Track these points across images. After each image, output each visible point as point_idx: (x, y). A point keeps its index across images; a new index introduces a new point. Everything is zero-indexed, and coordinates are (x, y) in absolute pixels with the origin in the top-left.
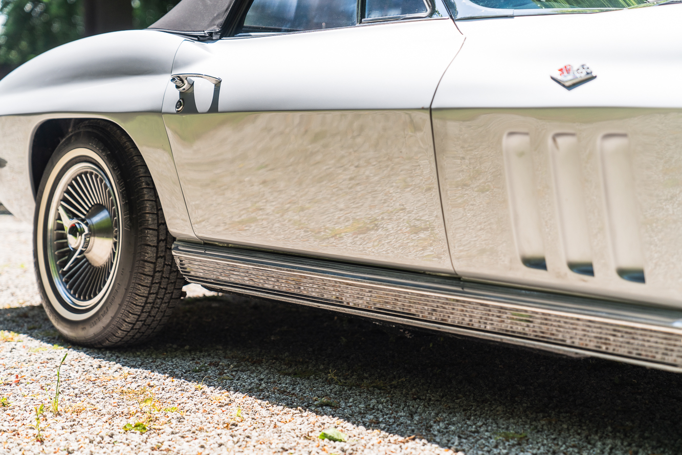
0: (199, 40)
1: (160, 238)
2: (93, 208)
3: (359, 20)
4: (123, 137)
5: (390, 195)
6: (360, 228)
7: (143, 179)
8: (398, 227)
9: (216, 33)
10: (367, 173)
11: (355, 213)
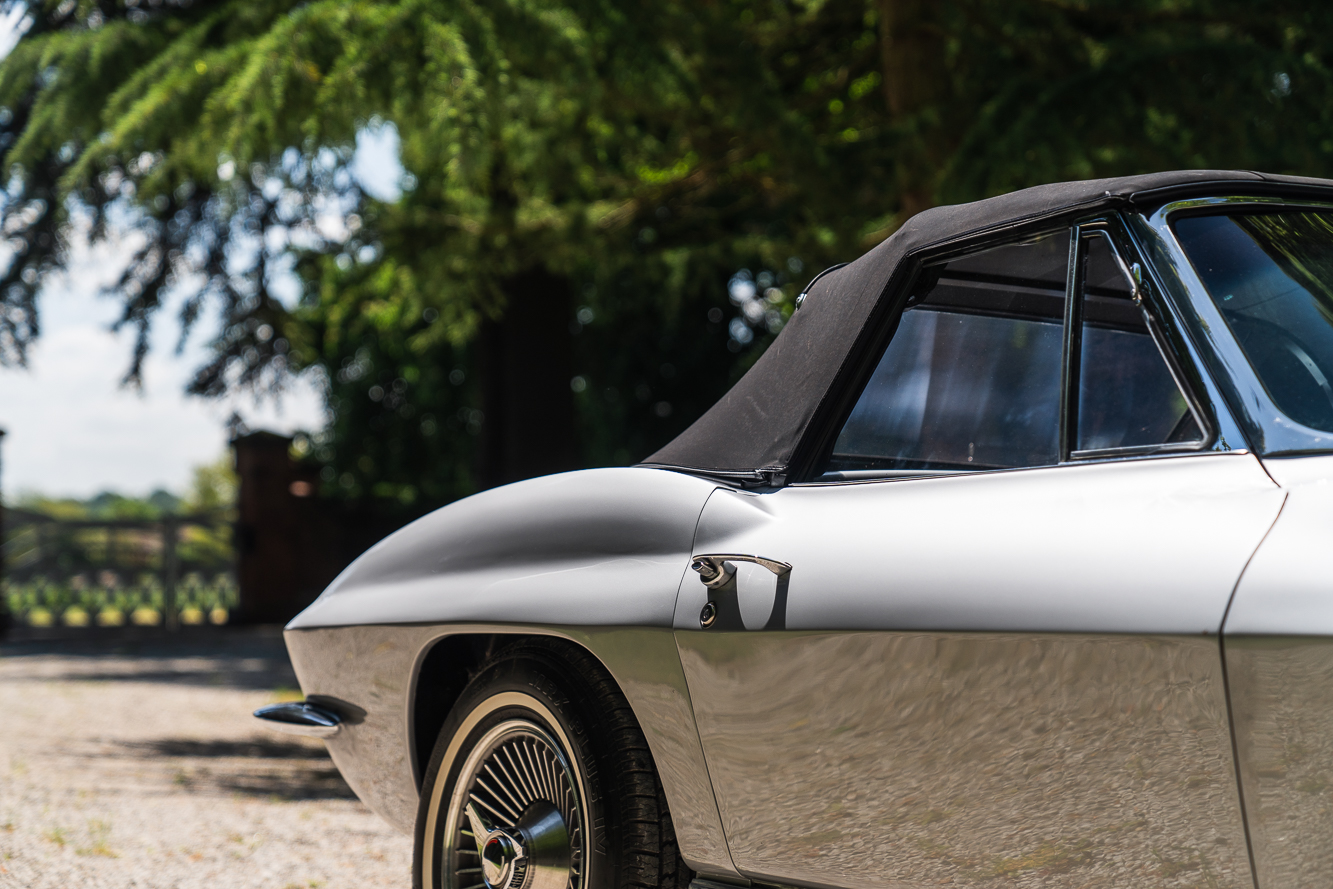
0: (744, 488)
1: (664, 872)
2: (531, 808)
3: (1064, 454)
4: (595, 672)
5: (1112, 793)
6: (1055, 858)
7: (633, 755)
8: (1134, 860)
9: (778, 474)
10: (1061, 744)
11: (1041, 828)
